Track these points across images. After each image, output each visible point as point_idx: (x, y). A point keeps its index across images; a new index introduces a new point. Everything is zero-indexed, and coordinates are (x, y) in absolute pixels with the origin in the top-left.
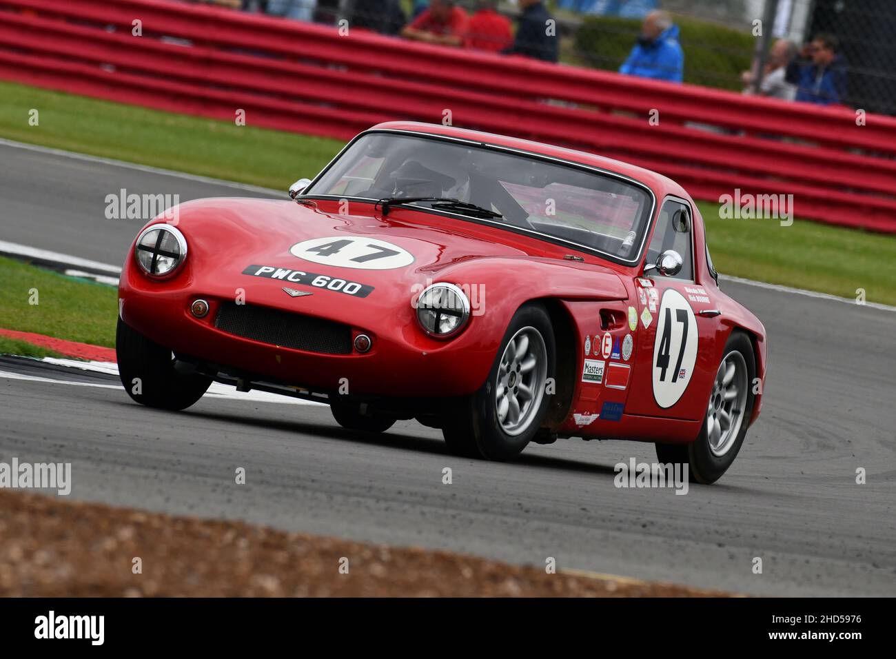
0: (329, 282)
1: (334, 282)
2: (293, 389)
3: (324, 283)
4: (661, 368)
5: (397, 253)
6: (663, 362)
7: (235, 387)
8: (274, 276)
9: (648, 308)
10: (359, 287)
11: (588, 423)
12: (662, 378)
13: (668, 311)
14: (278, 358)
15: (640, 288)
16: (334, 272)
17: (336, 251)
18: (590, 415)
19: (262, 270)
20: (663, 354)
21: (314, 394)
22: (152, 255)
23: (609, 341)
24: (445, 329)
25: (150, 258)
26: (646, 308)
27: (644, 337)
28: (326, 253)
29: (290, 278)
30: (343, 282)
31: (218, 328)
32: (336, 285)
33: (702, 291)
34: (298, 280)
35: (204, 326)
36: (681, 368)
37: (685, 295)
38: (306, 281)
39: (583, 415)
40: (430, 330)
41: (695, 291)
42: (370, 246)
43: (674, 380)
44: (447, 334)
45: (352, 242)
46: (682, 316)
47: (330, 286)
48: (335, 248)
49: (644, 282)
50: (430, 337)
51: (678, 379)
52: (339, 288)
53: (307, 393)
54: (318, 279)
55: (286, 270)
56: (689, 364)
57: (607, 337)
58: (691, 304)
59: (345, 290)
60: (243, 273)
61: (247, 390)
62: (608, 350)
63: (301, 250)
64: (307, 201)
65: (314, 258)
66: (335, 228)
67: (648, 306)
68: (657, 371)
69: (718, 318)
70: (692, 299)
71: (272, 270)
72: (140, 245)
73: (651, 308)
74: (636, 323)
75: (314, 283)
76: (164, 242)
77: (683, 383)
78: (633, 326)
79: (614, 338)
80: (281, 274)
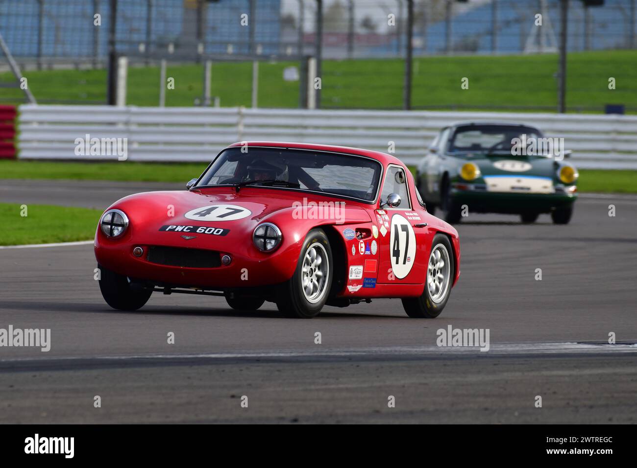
0: (205, 230)
1: (209, 229)
2: (193, 290)
3: (203, 230)
4: (395, 257)
5: (242, 211)
6: (397, 253)
7: (163, 293)
8: (176, 230)
9: (384, 225)
10: (222, 230)
11: (357, 290)
12: (397, 263)
13: (396, 226)
14: (183, 273)
15: (378, 215)
16: (208, 224)
17: (209, 213)
18: (357, 286)
19: (170, 227)
20: (396, 249)
21: (205, 291)
22: (109, 226)
23: (363, 245)
24: (269, 247)
25: (108, 228)
26: (383, 226)
27: (383, 241)
28: (204, 215)
29: (185, 230)
30: (213, 229)
31: (149, 261)
32: (209, 231)
33: (416, 214)
34: (189, 231)
35: (141, 261)
36: (408, 256)
37: (406, 217)
38: (193, 231)
39: (353, 286)
40: (262, 249)
41: (411, 214)
42: (228, 208)
43: (404, 263)
44: (271, 249)
45: (217, 208)
46: (405, 228)
47: (206, 232)
48: (209, 212)
49: (380, 212)
50: (262, 252)
51: (407, 262)
52: (211, 232)
53: (201, 291)
54: (200, 229)
55: (182, 226)
56: (412, 253)
57: (361, 243)
58: (409, 221)
59: (215, 233)
60: (159, 230)
61: (170, 294)
62: (363, 250)
63: (191, 215)
64: (196, 190)
65: (197, 218)
66: (211, 201)
67: (384, 224)
68: (393, 259)
69: (426, 228)
70: (409, 218)
71: (175, 227)
72: (103, 222)
73: (385, 225)
74: (378, 234)
75: (198, 231)
76: (115, 219)
77: (410, 265)
78: (376, 236)
79: (365, 243)
80: (179, 229)
